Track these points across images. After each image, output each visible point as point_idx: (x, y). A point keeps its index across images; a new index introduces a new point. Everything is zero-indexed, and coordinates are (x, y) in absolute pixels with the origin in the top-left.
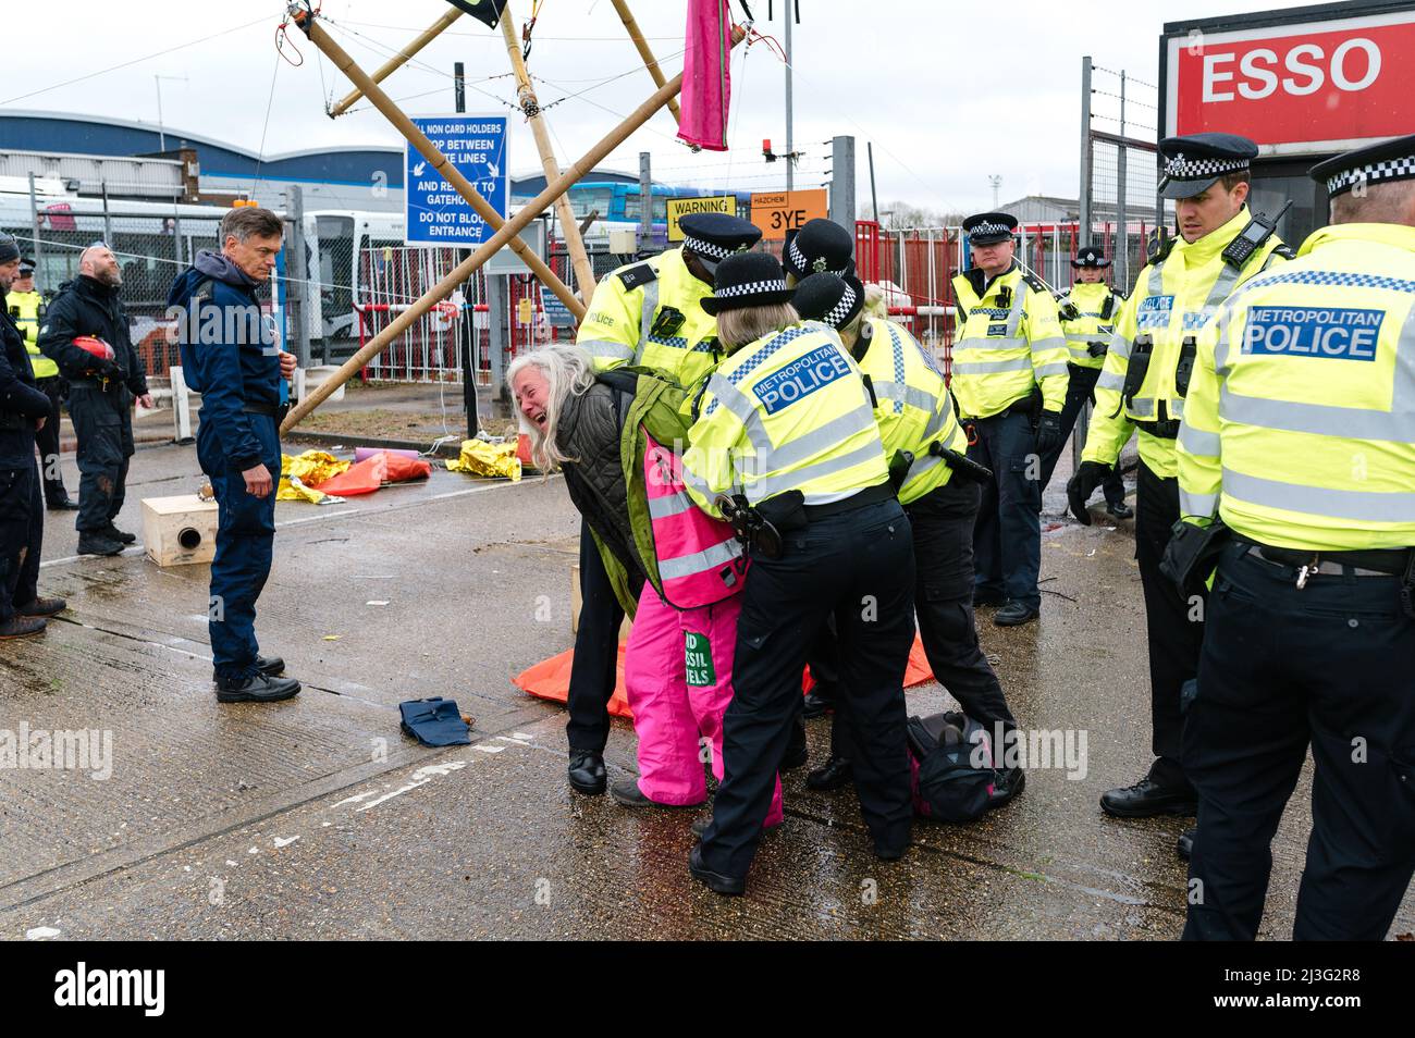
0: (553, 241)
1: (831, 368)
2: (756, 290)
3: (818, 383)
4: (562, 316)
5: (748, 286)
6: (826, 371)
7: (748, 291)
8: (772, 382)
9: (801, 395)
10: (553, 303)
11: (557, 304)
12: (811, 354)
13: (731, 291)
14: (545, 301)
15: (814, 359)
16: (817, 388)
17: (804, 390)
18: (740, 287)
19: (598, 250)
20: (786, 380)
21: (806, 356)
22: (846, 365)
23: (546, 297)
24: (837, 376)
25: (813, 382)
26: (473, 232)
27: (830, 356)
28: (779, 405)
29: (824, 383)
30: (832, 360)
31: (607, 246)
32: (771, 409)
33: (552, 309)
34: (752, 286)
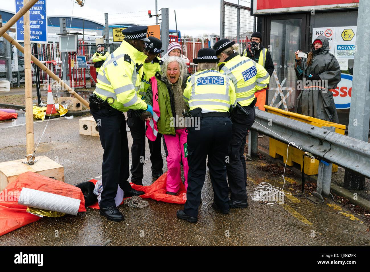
0: (83, 42)
1: (219, 81)
2: (210, 58)
3: (213, 83)
4: (83, 65)
5: (208, 57)
6: (216, 81)
7: (208, 58)
8: (202, 79)
9: (207, 84)
10: (80, 61)
11: (81, 61)
12: (215, 77)
13: (203, 58)
14: (78, 60)
15: (215, 78)
16: (212, 84)
17: (208, 83)
18: (206, 57)
19: (92, 44)
20: (205, 79)
21: (214, 76)
22: (223, 82)
23: (78, 59)
24: (219, 84)
25: (211, 82)
26: (37, 37)
27: (220, 79)
28: (200, 84)
29: (214, 84)
30: (220, 80)
31: (95, 43)
32: (198, 84)
33: (80, 63)
34: (209, 57)
